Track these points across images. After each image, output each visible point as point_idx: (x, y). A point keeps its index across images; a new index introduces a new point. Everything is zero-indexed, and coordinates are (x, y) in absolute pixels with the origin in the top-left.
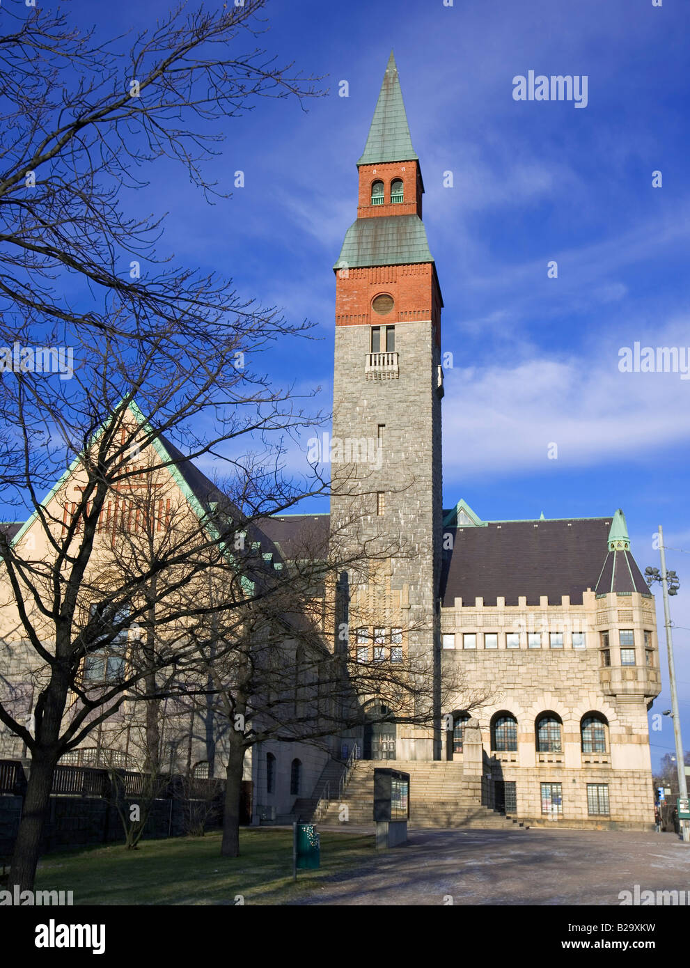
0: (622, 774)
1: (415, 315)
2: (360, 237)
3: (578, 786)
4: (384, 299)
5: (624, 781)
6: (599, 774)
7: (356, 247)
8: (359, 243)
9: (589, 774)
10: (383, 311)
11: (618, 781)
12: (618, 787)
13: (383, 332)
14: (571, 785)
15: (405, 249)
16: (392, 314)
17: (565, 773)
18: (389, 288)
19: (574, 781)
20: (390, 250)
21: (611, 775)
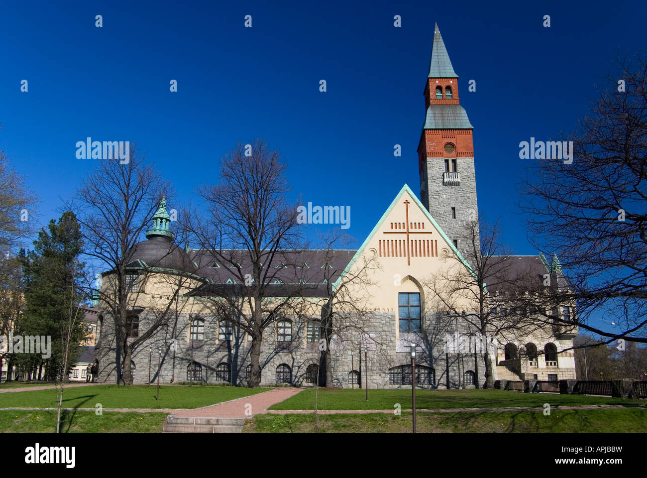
0: (563, 370)
1: (466, 155)
2: (434, 114)
3: (544, 375)
4: (449, 146)
5: (564, 373)
6: (553, 370)
7: (433, 118)
8: (435, 117)
9: (549, 370)
10: (450, 152)
11: (561, 373)
12: (561, 375)
13: (450, 162)
14: (541, 375)
15: (457, 121)
16: (454, 153)
17: (539, 370)
18: (453, 141)
19: (542, 373)
20: (451, 122)
21: (558, 370)
